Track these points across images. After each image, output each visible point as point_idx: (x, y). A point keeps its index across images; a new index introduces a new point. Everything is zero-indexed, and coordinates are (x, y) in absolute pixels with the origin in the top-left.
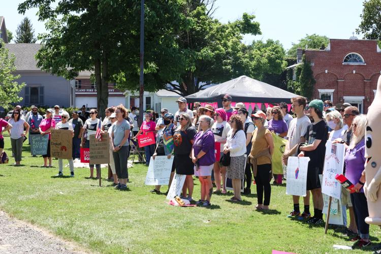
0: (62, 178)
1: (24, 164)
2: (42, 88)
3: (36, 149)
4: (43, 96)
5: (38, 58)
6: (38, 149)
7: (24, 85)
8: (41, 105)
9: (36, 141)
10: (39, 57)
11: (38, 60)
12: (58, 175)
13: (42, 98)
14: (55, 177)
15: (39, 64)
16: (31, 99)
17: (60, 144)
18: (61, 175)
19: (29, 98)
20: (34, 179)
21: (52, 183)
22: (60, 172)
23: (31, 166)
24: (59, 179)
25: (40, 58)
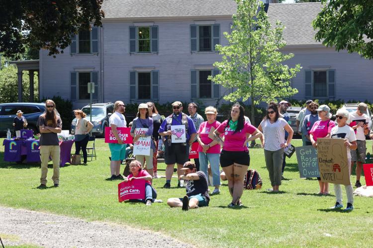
0: (339, 213)
1: (284, 190)
2: (332, 73)
3: (307, 168)
4: (333, 85)
5: (317, 26)
6: (310, 169)
7: (299, 67)
8: (332, 100)
9: (306, 156)
10: (319, 24)
11: (318, 29)
12: (333, 207)
13: (332, 87)
14: (327, 211)
15: (319, 36)
16: (315, 90)
17: (331, 161)
18: (338, 209)
19: (312, 87)
20: (293, 213)
21: (320, 219)
22: (337, 203)
23: (298, 194)
24: (334, 213)
25: (321, 26)
